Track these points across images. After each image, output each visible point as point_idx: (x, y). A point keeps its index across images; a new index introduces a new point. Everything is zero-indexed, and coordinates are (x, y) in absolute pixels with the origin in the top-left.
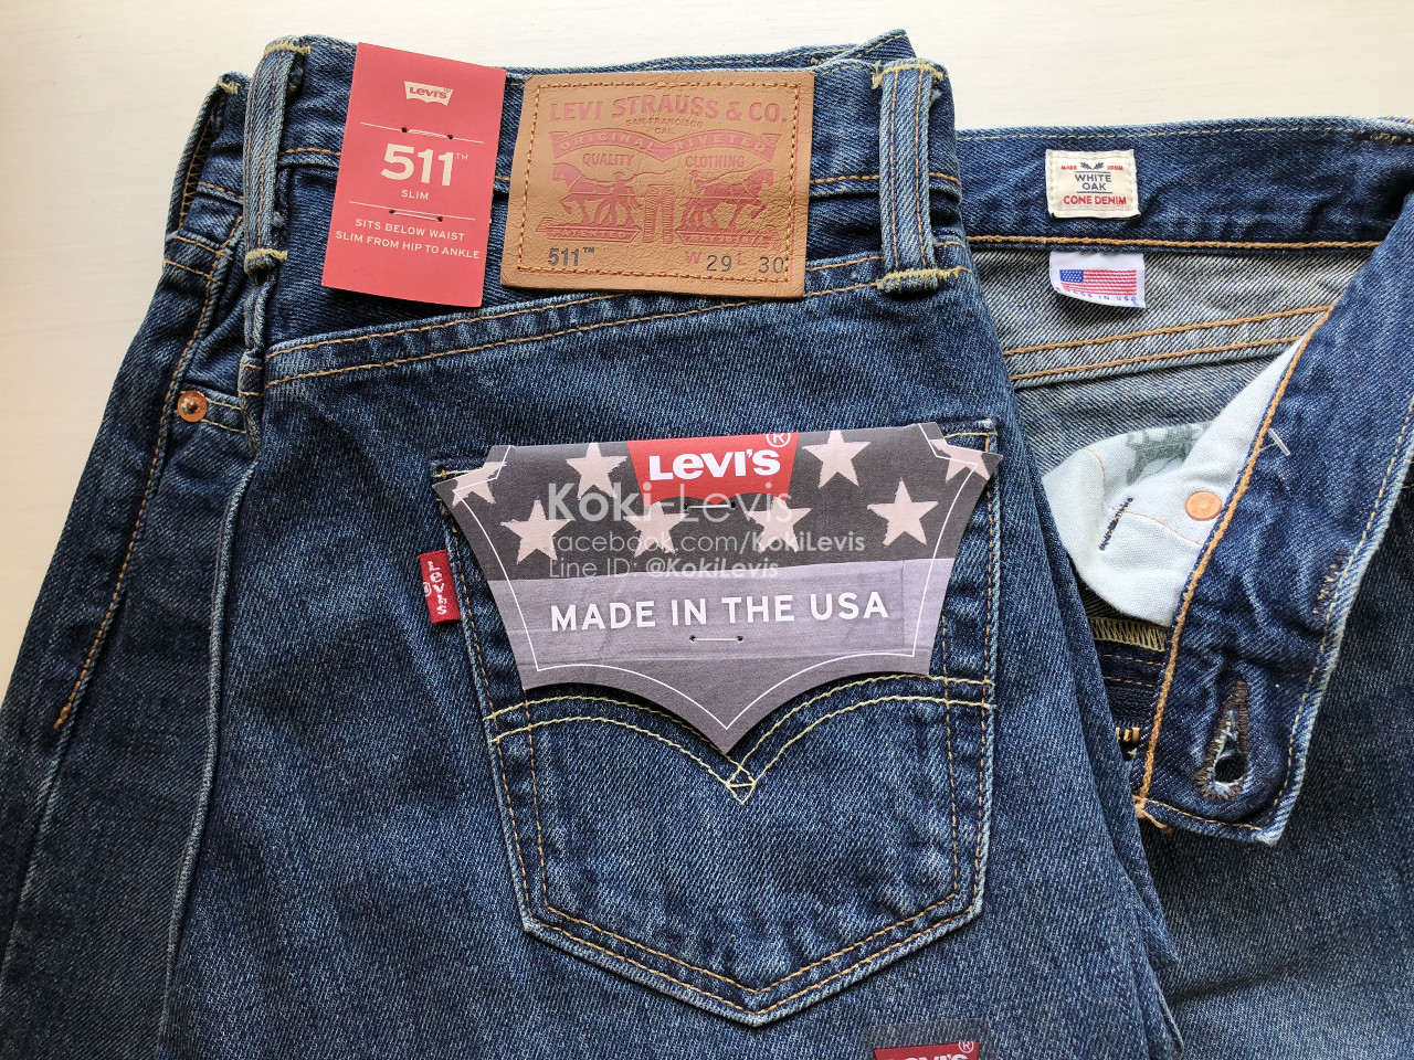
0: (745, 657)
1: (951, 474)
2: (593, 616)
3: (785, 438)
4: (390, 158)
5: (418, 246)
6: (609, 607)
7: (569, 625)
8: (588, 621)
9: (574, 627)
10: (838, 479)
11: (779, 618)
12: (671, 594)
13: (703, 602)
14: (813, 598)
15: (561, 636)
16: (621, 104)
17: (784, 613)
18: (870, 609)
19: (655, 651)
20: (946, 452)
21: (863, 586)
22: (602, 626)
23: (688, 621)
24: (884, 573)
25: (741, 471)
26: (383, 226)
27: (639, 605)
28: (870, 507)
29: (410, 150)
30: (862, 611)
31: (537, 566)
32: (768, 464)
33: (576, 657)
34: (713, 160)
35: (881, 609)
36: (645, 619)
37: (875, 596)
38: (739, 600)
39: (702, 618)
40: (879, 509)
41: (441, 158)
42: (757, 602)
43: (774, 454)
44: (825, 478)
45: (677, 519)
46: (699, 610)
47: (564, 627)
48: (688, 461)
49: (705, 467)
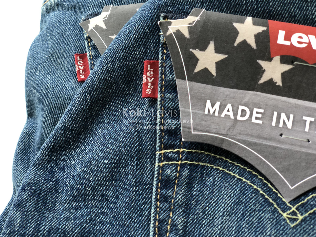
0: (310, 151)
2: (228, 111)
6: (238, 108)
7: (214, 112)
8: (225, 112)
9: (216, 114)
12: (274, 108)
13: (292, 116)
15: (209, 117)
19: (259, 137)
22: (232, 117)
23: (281, 125)
27: (256, 110)
31: (204, 77)
33: (214, 131)
36: (257, 118)
39: (289, 125)
45: (287, 67)
46: (289, 120)
47: (211, 112)
48: (300, 37)
49: (310, 42)
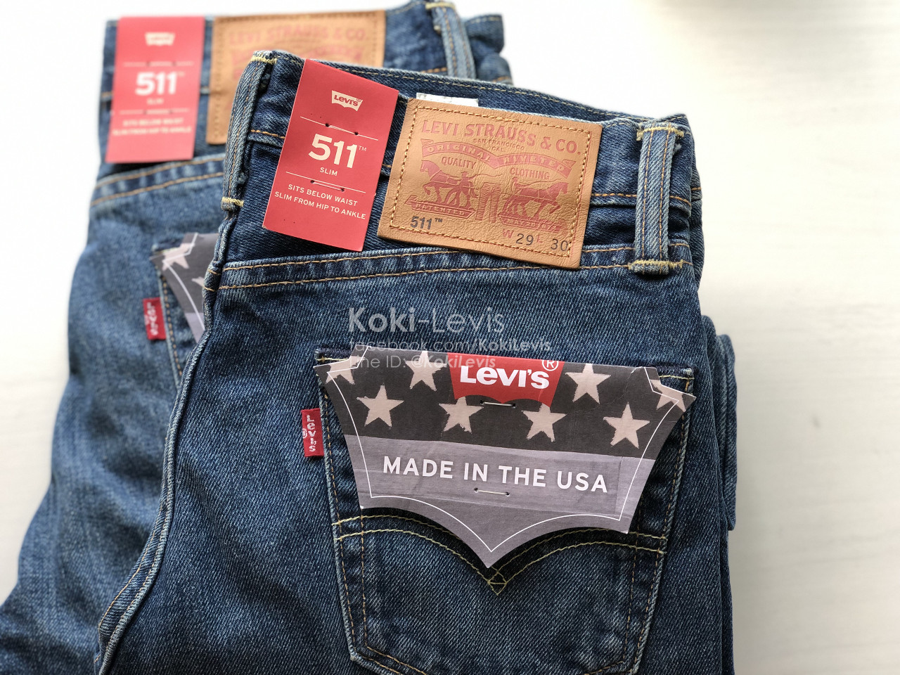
0: (509, 506)
1: (661, 404)
2: (411, 467)
3: (555, 366)
4: (316, 144)
5: (326, 207)
6: (423, 462)
7: (395, 470)
8: (408, 469)
9: (398, 472)
10: (586, 397)
11: (535, 484)
12: (466, 458)
13: (486, 467)
14: (560, 473)
15: (388, 477)
16: (470, 127)
17: (539, 481)
18: (596, 486)
19: (451, 494)
20: (660, 389)
21: (593, 471)
22: (417, 473)
23: (474, 478)
24: (608, 463)
25: (522, 383)
26: (306, 191)
27: (443, 463)
28: (605, 418)
29: (329, 140)
30: (591, 486)
31: (378, 429)
32: (541, 381)
33: (398, 492)
34: (529, 172)
35: (603, 486)
36: (446, 473)
37: (600, 478)
38: (510, 468)
39: (484, 477)
40: (611, 421)
41: (349, 148)
42: (522, 472)
43: (546, 375)
44: (578, 395)
45: (475, 409)
46: (483, 472)
47: (391, 471)
48: (487, 372)
49: (498, 376)
